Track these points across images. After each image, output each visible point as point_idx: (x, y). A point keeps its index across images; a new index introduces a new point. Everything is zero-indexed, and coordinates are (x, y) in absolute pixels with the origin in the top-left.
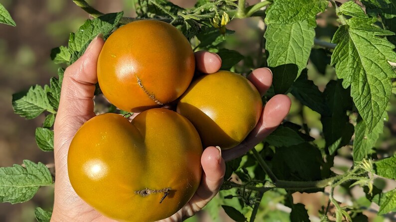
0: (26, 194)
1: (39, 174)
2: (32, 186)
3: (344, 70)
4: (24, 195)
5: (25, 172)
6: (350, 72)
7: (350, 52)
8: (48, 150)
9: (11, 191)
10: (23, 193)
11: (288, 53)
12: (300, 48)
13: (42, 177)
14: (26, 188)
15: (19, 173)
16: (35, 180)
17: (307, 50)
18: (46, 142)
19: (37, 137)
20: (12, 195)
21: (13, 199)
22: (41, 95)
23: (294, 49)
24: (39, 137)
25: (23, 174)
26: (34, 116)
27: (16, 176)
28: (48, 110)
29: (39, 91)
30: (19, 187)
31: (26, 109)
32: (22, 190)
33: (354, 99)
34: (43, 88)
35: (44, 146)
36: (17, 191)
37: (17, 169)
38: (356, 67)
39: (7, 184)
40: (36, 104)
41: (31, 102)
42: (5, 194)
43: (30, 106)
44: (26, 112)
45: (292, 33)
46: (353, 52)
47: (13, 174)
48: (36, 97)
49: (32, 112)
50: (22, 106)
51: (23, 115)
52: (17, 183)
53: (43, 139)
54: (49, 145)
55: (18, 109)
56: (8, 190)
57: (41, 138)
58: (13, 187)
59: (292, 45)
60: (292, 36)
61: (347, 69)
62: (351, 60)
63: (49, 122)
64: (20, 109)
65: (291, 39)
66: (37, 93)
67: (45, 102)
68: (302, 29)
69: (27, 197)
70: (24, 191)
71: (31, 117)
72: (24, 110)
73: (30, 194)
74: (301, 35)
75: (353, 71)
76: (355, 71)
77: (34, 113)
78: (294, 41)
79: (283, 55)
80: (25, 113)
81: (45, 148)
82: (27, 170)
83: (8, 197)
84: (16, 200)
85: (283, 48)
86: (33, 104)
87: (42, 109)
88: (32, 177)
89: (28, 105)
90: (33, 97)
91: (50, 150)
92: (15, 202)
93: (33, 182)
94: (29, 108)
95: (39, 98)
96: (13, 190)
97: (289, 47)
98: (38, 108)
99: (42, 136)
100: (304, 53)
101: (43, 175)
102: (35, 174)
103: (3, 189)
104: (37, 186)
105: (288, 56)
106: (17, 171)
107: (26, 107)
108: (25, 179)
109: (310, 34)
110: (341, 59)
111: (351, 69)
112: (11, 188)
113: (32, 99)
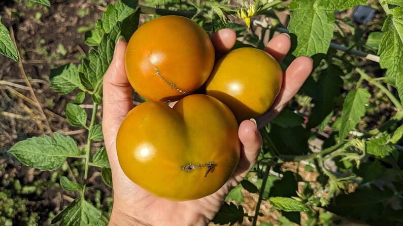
0: (54, 162)
1: (67, 146)
2: (61, 156)
3: (389, 60)
4: (53, 164)
5: (54, 143)
6: (396, 62)
7: (396, 42)
8: (77, 125)
9: (41, 158)
10: (51, 162)
11: (309, 45)
12: (320, 39)
13: (70, 149)
14: (54, 157)
15: (49, 143)
16: (63, 151)
17: (326, 42)
18: (75, 117)
19: (68, 111)
20: (42, 162)
21: (42, 165)
22: (75, 74)
23: (315, 41)
24: (69, 112)
25: (53, 144)
26: (67, 92)
27: (46, 146)
28: (80, 88)
29: (73, 69)
30: (49, 156)
31: (60, 84)
32: (51, 159)
33: (398, 89)
34: (77, 66)
35: (73, 120)
36: (46, 159)
37: (48, 140)
38: (401, 57)
39: (38, 152)
40: (69, 81)
41: (66, 79)
42: (36, 160)
43: (64, 82)
44: (60, 87)
45: (313, 26)
46: (398, 41)
47: (43, 144)
48: (70, 75)
49: (65, 88)
50: (58, 81)
51: (57, 90)
52: (47, 152)
53: (73, 115)
54: (78, 120)
55: (54, 83)
56: (38, 157)
57: (71, 113)
58: (43, 155)
59: (312, 37)
60: (312, 28)
61: (392, 59)
62: (396, 50)
63: (79, 99)
64: (56, 84)
65: (312, 31)
66: (71, 71)
67: (78, 80)
68: (322, 23)
69: (55, 166)
70: (53, 160)
71: (64, 92)
72: (58, 86)
73: (58, 164)
74: (320, 28)
75: (399, 60)
76: (400, 61)
77: (67, 89)
78: (315, 33)
79: (304, 46)
80: (59, 89)
81: (74, 123)
82: (56, 142)
83: (38, 163)
84: (45, 167)
85: (304, 39)
86: (67, 80)
87: (74, 85)
88: (61, 148)
89: (62, 81)
90: (68, 75)
91: (79, 125)
92: (44, 169)
93: (61, 153)
94: (63, 84)
95: (72, 76)
96: (43, 158)
97: (310, 39)
98: (71, 85)
99: (73, 112)
100: (324, 45)
101: (71, 147)
102: (64, 146)
103: (35, 156)
104: (64, 157)
105: (309, 47)
106: (47, 142)
107: (61, 83)
108: (54, 149)
109: (330, 27)
110: (387, 48)
111: (396, 59)
112: (41, 156)
113: (67, 76)
